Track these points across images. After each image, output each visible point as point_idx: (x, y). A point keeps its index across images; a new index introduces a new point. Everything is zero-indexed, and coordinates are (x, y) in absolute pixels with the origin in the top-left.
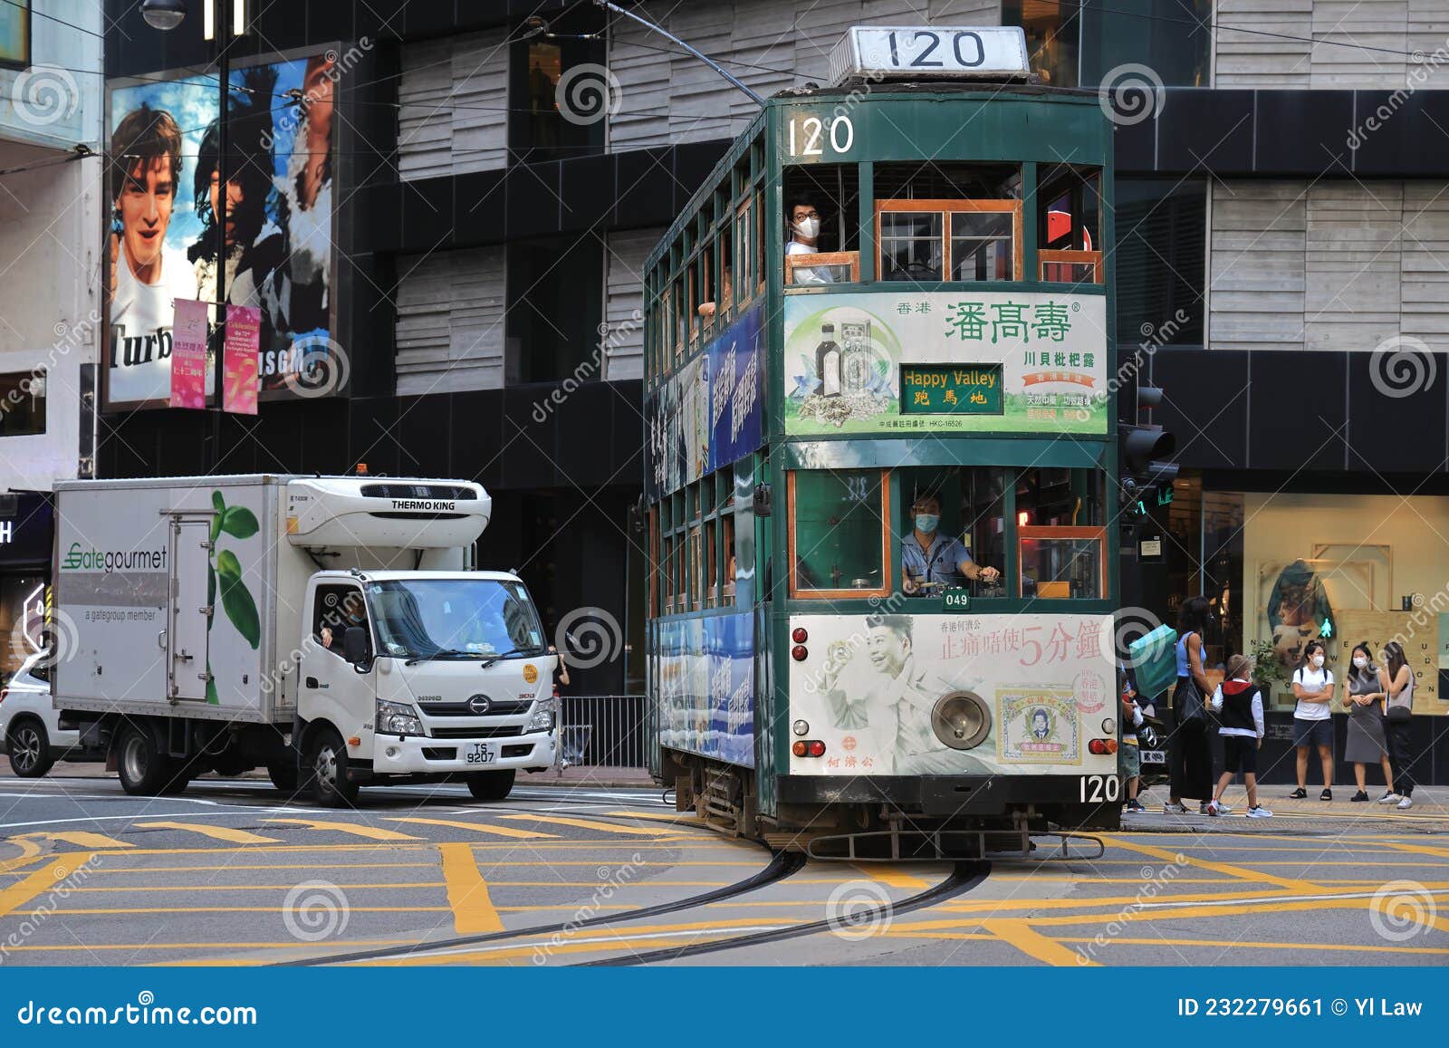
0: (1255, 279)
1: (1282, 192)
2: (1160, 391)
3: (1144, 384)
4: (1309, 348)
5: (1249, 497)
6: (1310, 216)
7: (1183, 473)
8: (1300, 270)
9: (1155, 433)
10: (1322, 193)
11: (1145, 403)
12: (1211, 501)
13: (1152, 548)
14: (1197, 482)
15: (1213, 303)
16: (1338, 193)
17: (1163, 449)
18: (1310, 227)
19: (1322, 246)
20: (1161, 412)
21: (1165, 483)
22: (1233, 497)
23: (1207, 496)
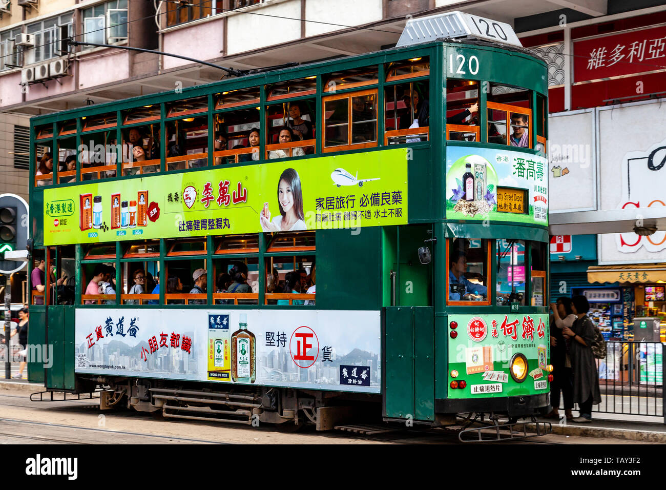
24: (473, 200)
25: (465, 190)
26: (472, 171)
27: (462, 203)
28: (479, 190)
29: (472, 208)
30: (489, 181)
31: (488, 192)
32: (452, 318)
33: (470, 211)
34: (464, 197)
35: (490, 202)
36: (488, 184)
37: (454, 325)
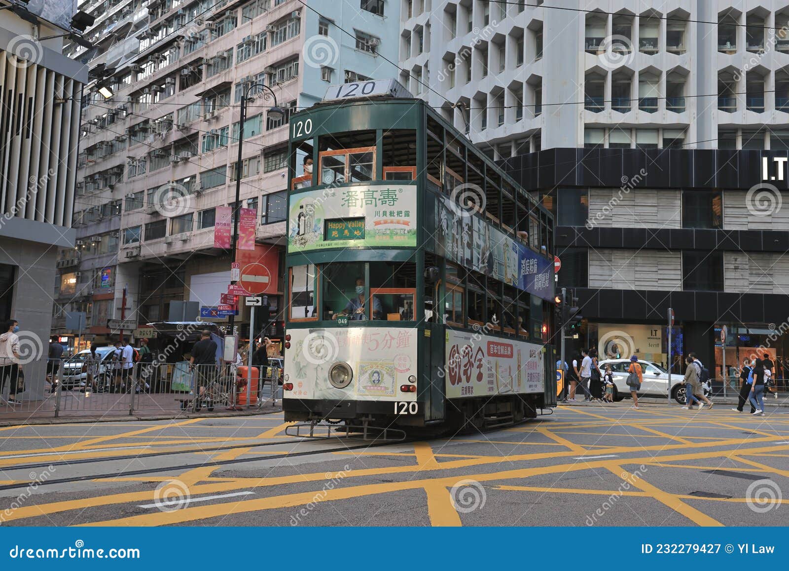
0: (600, 272)
1: (606, 251)
2: (577, 299)
3: (574, 297)
4: (613, 288)
5: (599, 324)
6: (613, 257)
7: (584, 318)
8: (611, 270)
9: (577, 309)
10: (615, 252)
11: (574, 301)
12: (590, 325)
13: (576, 337)
14: (587, 321)
15: (590, 277)
16: (619, 252)
17: (579, 313)
18: (613, 260)
19: (616, 264)
20: (579, 304)
21: (579, 321)
22: (595, 324)
23: (590, 324)
24: (303, 234)
25: (299, 227)
26: (303, 210)
27: (297, 238)
28: (309, 225)
29: (303, 241)
30: (317, 217)
31: (316, 226)
32: (289, 332)
33: (302, 244)
34: (298, 233)
35: (316, 234)
36: (316, 218)
37: (289, 338)
